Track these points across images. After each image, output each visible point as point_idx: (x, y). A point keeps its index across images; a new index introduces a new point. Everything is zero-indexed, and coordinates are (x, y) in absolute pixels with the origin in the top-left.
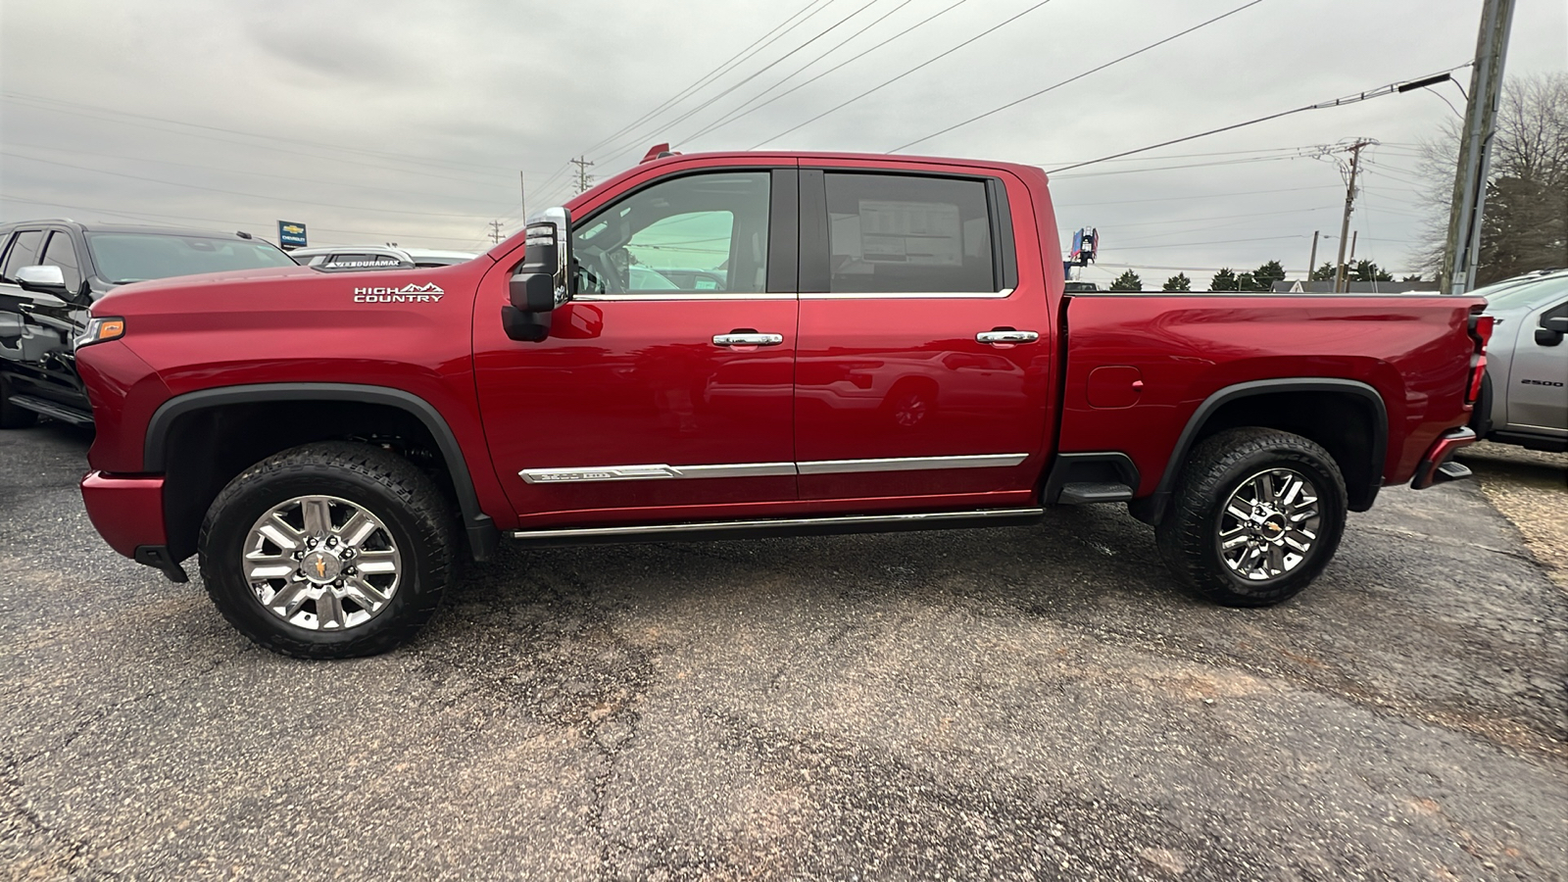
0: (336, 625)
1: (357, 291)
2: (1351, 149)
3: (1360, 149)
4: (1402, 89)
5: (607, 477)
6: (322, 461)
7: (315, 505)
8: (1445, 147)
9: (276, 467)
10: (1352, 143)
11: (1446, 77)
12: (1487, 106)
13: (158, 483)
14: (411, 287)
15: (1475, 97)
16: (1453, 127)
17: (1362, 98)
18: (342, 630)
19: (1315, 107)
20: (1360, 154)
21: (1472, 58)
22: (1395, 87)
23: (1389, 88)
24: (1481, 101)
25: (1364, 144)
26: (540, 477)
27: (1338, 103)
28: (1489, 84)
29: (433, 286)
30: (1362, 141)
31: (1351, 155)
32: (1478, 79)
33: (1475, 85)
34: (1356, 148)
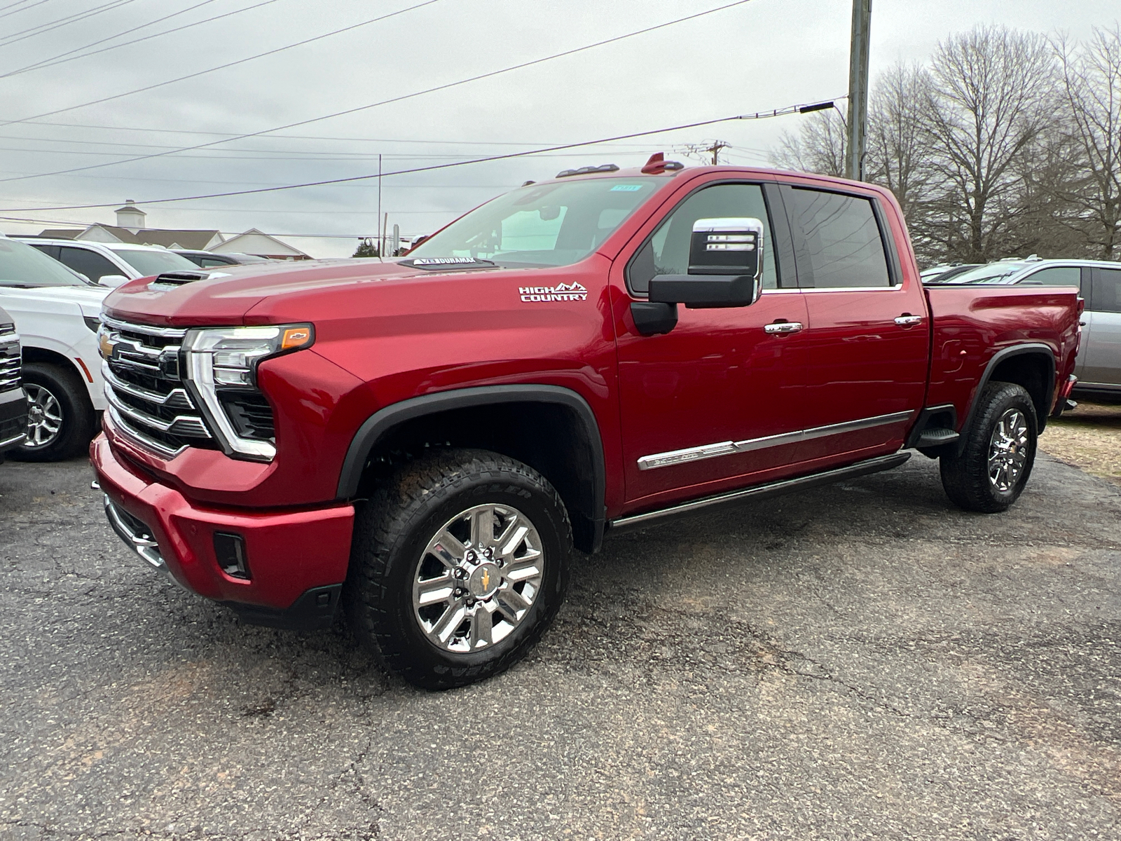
0: (485, 643)
1: (521, 291)
2: (711, 150)
3: (718, 150)
4: (803, 110)
5: (695, 458)
6: (494, 467)
7: (482, 516)
8: (784, 155)
9: (456, 479)
10: (711, 145)
11: (830, 105)
12: (860, 131)
13: (349, 511)
14: (561, 286)
15: (852, 123)
16: (787, 138)
17: (775, 114)
18: (491, 646)
19: (741, 118)
20: (718, 155)
21: (847, 92)
22: (797, 108)
23: (793, 109)
24: (857, 127)
25: (721, 146)
26: (653, 462)
27: (757, 116)
28: (860, 114)
29: (579, 285)
30: (719, 144)
31: (712, 155)
32: (853, 109)
33: (851, 113)
34: (715, 149)
